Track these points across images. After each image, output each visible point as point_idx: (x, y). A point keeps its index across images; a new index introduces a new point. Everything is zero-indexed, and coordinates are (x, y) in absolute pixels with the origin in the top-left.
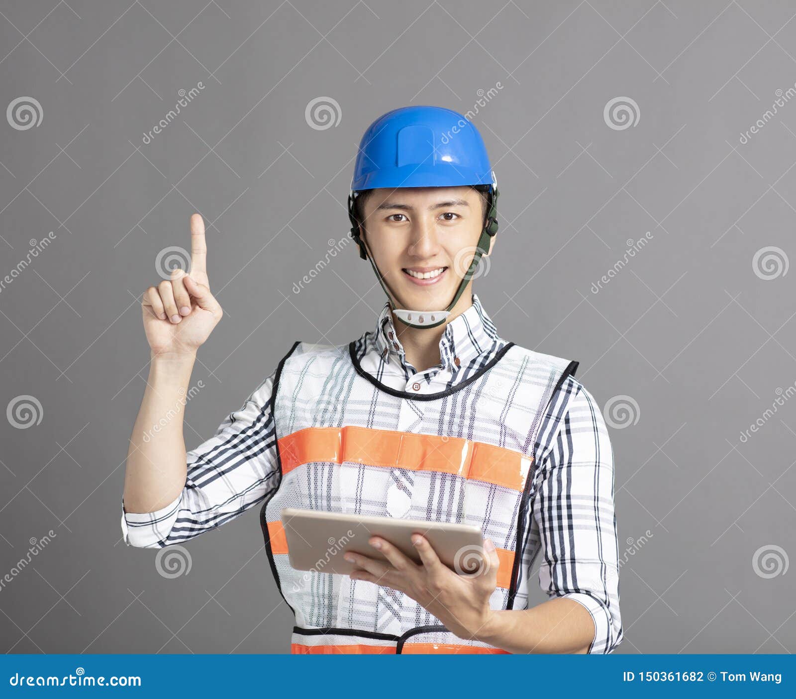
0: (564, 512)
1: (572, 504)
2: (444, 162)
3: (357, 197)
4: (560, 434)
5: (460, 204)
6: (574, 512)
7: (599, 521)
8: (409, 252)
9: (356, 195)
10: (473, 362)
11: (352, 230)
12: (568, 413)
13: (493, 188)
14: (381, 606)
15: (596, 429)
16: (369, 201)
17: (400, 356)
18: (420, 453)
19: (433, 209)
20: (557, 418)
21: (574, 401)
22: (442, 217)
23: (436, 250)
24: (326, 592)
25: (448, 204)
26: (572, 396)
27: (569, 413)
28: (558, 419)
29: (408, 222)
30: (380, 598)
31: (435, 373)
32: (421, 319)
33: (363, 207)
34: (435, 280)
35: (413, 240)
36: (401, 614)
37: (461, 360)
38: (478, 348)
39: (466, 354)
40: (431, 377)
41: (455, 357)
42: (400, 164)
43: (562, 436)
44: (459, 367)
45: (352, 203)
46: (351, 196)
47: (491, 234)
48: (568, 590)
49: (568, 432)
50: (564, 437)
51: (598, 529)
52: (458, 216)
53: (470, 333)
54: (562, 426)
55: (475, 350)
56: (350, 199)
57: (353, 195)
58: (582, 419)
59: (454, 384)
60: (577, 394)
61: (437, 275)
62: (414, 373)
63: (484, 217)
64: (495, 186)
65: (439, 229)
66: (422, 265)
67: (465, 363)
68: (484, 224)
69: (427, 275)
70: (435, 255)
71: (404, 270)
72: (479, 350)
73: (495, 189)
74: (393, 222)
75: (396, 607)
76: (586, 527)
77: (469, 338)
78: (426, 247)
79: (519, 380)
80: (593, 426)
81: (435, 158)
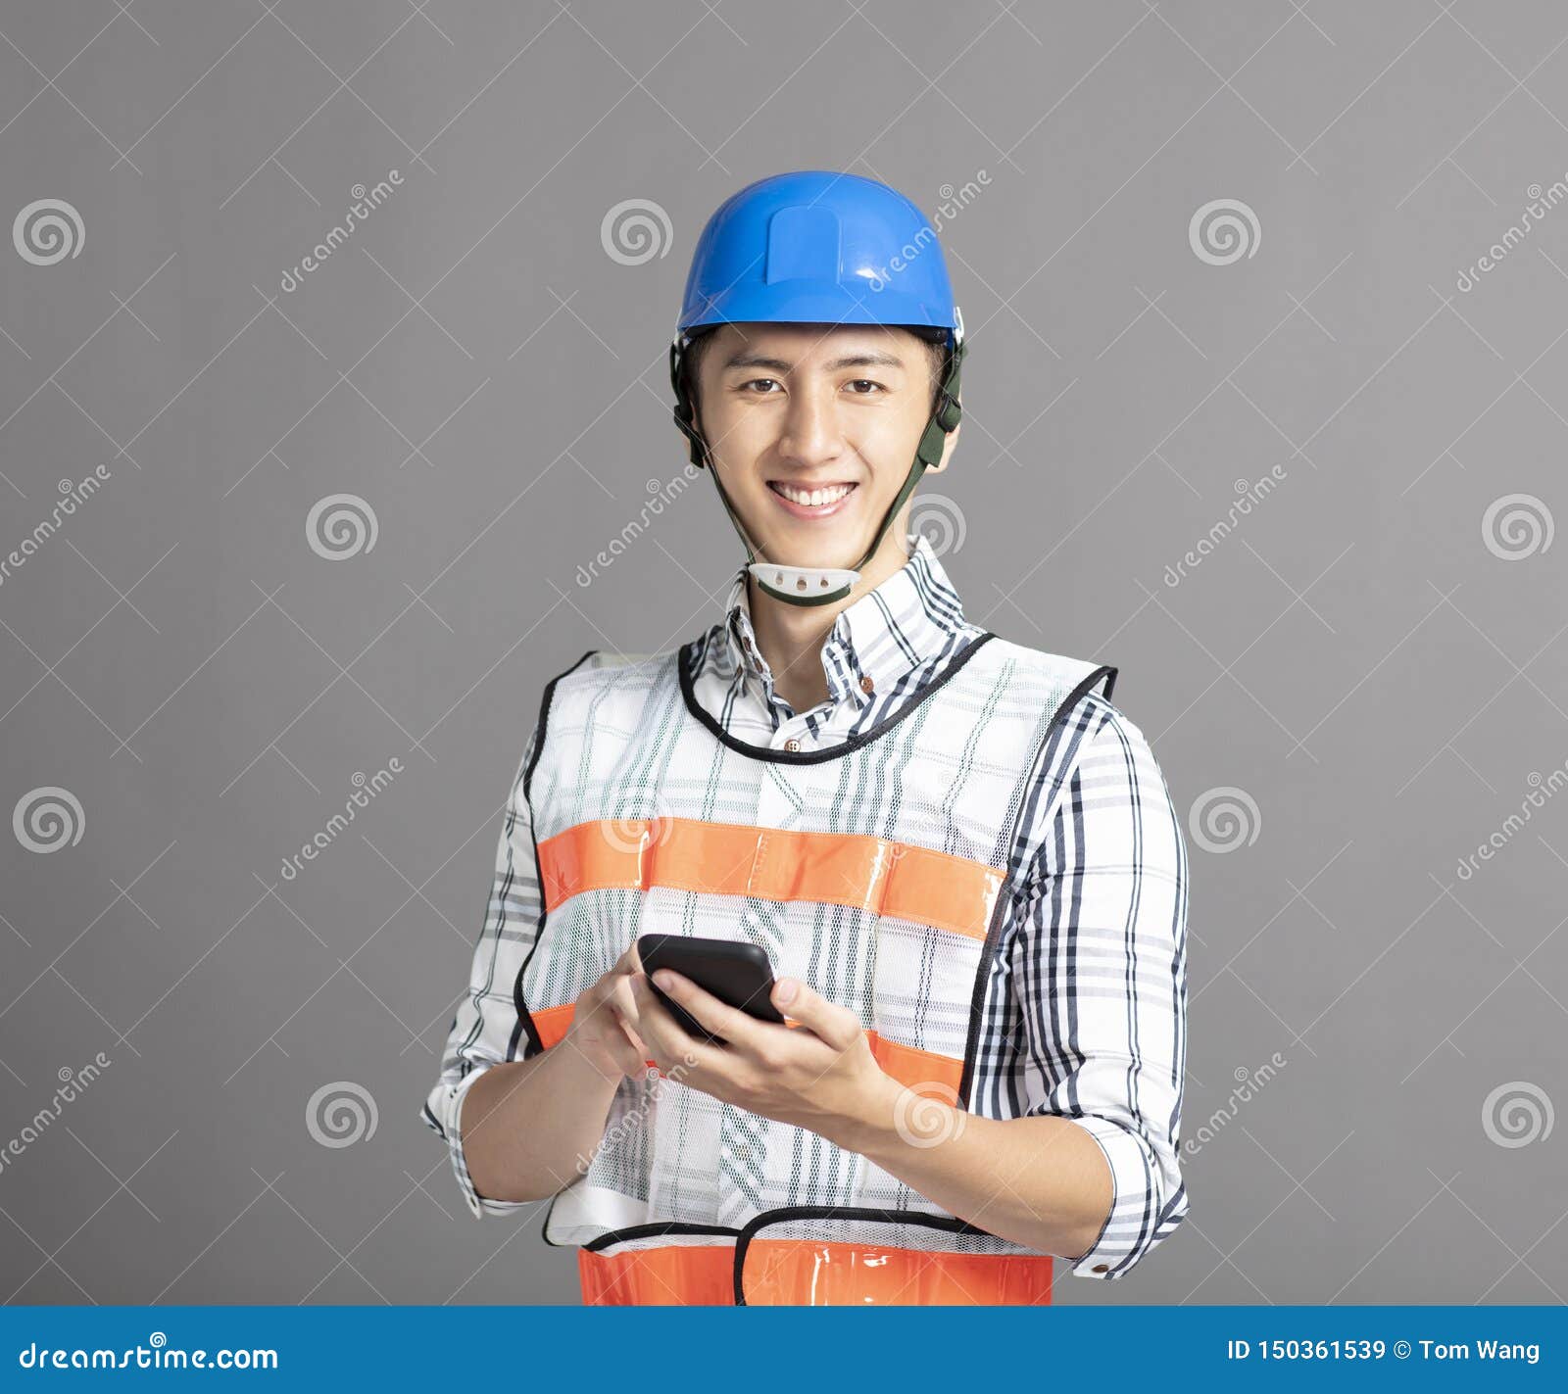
0: (1062, 961)
1: (1078, 945)
2: (858, 276)
3: (688, 346)
4: (1060, 813)
5: (884, 362)
6: (1080, 961)
7: (1134, 979)
8: (780, 451)
9: (686, 343)
10: (904, 681)
11: (677, 409)
12: (1078, 769)
13: (955, 340)
14: (726, 1180)
15: (1135, 801)
16: (711, 351)
17: (765, 683)
18: (793, 869)
19: (833, 369)
20: (1056, 780)
21: (1091, 745)
22: (851, 388)
23: (835, 449)
24: (638, 1156)
25: (861, 361)
26: (1088, 735)
27: (1081, 771)
28: (1058, 782)
29: (783, 395)
30: (724, 1165)
31: (827, 715)
32: (802, 583)
33: (699, 365)
34: (829, 511)
35: (791, 427)
36: (761, 1196)
37: (875, 680)
38: (910, 654)
39: (885, 667)
40: (821, 723)
41: (861, 677)
42: (772, 278)
43: (1064, 816)
44: (872, 696)
45: (677, 358)
46: (676, 343)
47: (948, 428)
48: (1060, 1111)
49: (1077, 807)
50: (1068, 818)
51: (1132, 995)
52: (881, 387)
53: (893, 626)
54: (1064, 797)
55: (906, 658)
56: (673, 350)
57: (681, 342)
58: (1107, 781)
59: (862, 730)
60: (1098, 730)
61: (834, 500)
62: (789, 716)
63: (934, 393)
64: (959, 335)
65: (844, 411)
66: (807, 478)
67: (884, 685)
68: (933, 409)
69: (817, 498)
70: (833, 459)
71: (771, 485)
72: (913, 659)
73: (959, 341)
74: (754, 391)
75: (752, 1181)
76: (1103, 993)
77: (891, 636)
78: (817, 443)
79: (987, 712)
80: (1129, 795)
81: (841, 268)
